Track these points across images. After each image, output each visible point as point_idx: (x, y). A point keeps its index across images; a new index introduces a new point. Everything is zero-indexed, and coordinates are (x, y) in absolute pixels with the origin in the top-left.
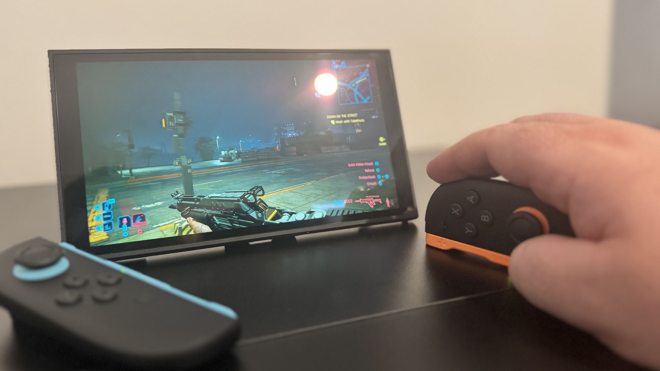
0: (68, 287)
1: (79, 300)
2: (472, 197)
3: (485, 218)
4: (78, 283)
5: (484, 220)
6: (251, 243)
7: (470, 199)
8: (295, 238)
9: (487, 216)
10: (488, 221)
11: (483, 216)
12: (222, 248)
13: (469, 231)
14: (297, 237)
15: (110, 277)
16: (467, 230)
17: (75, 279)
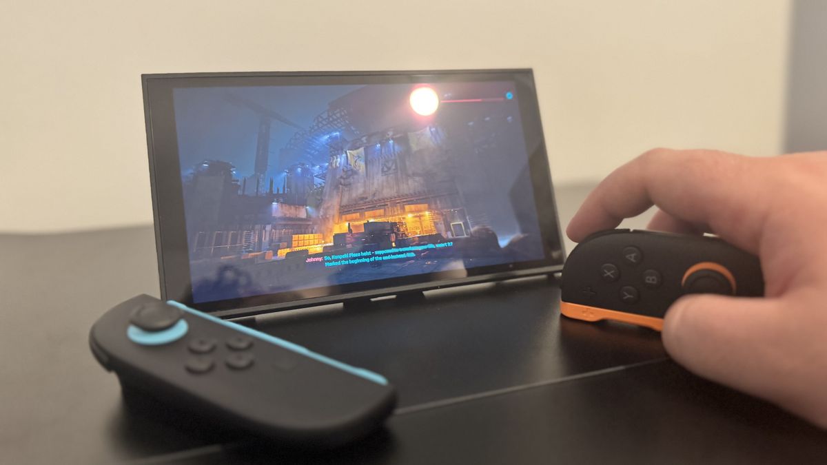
0: (194, 352)
1: (211, 368)
2: (633, 255)
3: (651, 279)
4: (205, 348)
5: (650, 282)
6: (373, 300)
7: (631, 257)
8: (423, 294)
9: (654, 277)
10: (655, 282)
11: (647, 278)
12: (341, 305)
13: (629, 296)
14: (426, 293)
15: (240, 340)
16: (626, 296)
17: (202, 343)
